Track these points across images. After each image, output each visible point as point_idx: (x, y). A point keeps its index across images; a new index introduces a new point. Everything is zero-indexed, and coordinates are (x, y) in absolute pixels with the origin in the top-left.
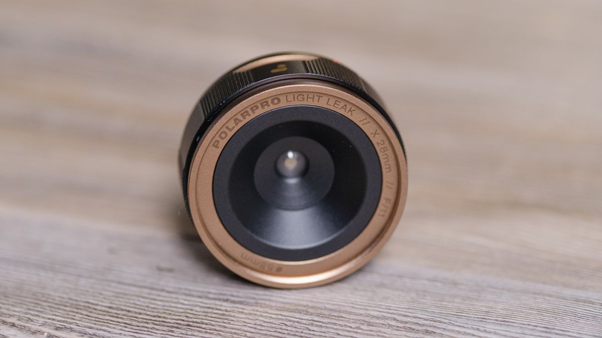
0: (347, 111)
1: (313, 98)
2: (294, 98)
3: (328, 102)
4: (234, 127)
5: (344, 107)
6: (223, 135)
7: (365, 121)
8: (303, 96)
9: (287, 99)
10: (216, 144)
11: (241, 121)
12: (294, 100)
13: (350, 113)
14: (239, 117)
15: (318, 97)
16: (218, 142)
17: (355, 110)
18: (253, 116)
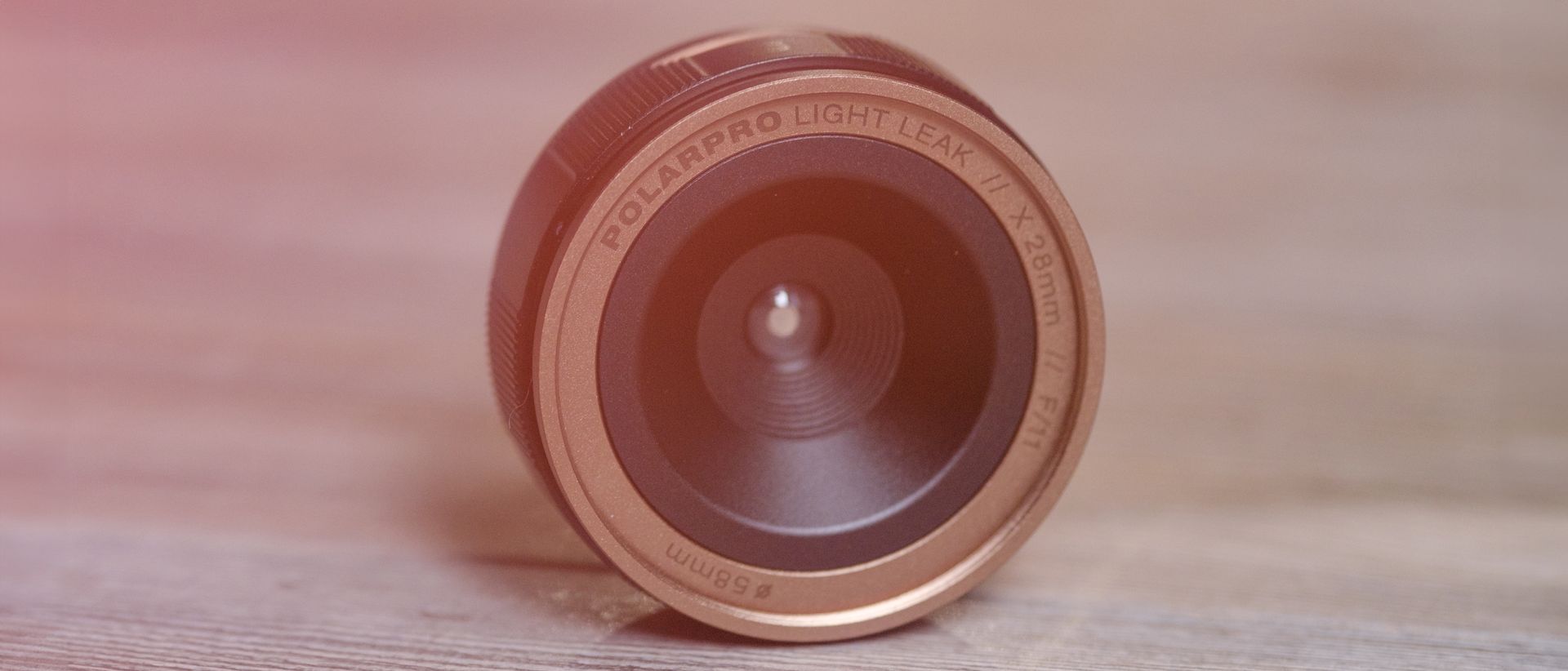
0: (951, 152)
1: (865, 116)
2: (816, 115)
3: (902, 128)
4: (658, 191)
5: (944, 143)
6: (630, 213)
7: (995, 183)
8: (841, 109)
9: (797, 114)
10: (610, 237)
11: (677, 174)
12: (816, 120)
13: (958, 158)
14: (673, 163)
15: (877, 114)
16: (615, 230)
17: (971, 152)
18: (708, 161)
